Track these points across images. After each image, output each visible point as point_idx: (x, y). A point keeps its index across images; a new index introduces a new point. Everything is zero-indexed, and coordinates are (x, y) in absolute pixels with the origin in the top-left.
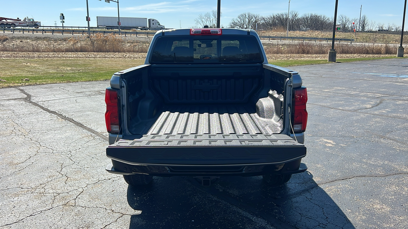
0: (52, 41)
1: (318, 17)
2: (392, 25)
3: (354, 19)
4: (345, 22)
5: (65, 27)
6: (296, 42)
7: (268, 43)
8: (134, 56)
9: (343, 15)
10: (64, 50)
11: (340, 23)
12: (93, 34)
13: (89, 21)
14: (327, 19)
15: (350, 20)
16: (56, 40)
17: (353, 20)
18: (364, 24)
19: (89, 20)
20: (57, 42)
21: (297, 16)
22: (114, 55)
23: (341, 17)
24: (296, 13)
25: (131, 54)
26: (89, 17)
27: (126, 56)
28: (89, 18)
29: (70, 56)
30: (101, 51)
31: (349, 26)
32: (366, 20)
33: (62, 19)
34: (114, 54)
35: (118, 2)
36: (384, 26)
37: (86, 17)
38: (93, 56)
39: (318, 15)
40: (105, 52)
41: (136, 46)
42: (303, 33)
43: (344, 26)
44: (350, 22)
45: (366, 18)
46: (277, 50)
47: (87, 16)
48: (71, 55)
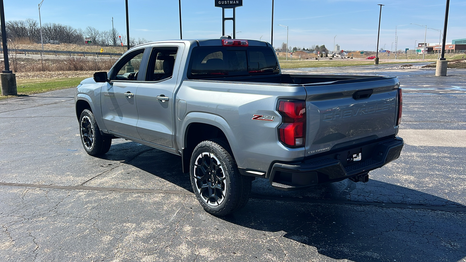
1: (63, 28)
2: (142, 40)
3: (104, 32)
4: (94, 34)
6: (63, 57)
7: (24, 58)
9: (91, 27)
11: (89, 35)
14: (74, 31)
15: (100, 33)
17: (102, 32)
18: (115, 38)
21: (36, 25)
23: (89, 29)
24: (34, 22)
31: (99, 39)
32: (117, 33)
36: (135, 40)
39: (63, 25)
42: (57, 46)
43: (94, 40)
44: (100, 35)
45: (116, 31)
46: (43, 66)
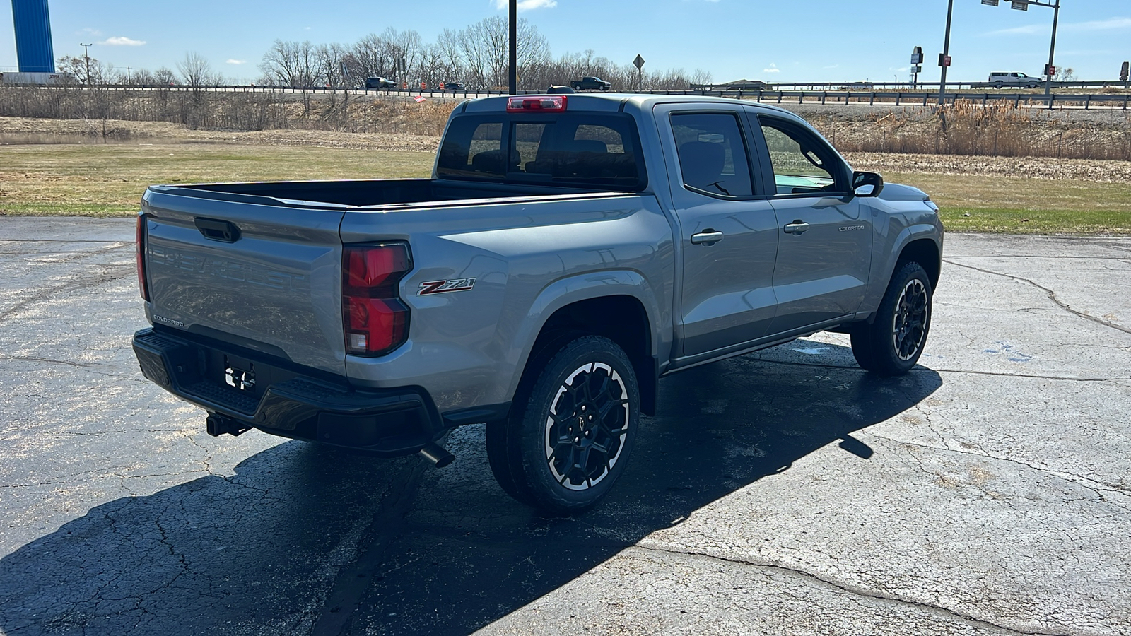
0: (841, 121)
5: (922, 84)
8: (1047, 167)
10: (859, 148)
12: (984, 103)
13: (948, 67)
16: (849, 120)
19: (947, 63)
20: (850, 124)
22: (984, 164)
25: (1042, 162)
26: (949, 55)
27: (1022, 166)
28: (946, 59)
29: (865, 161)
30: (957, 150)
33: (917, 61)
34: (988, 159)
35: (1056, 7)
37: (941, 54)
38: (924, 163)
40: (962, 155)
41: (1077, 138)
47: (943, 53)
48: (867, 161)
